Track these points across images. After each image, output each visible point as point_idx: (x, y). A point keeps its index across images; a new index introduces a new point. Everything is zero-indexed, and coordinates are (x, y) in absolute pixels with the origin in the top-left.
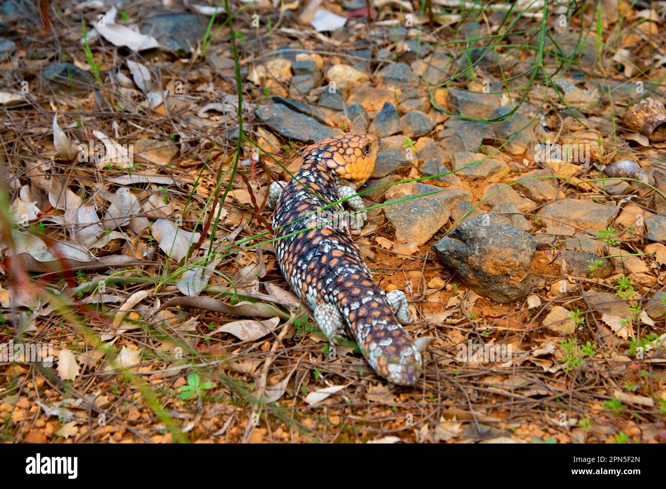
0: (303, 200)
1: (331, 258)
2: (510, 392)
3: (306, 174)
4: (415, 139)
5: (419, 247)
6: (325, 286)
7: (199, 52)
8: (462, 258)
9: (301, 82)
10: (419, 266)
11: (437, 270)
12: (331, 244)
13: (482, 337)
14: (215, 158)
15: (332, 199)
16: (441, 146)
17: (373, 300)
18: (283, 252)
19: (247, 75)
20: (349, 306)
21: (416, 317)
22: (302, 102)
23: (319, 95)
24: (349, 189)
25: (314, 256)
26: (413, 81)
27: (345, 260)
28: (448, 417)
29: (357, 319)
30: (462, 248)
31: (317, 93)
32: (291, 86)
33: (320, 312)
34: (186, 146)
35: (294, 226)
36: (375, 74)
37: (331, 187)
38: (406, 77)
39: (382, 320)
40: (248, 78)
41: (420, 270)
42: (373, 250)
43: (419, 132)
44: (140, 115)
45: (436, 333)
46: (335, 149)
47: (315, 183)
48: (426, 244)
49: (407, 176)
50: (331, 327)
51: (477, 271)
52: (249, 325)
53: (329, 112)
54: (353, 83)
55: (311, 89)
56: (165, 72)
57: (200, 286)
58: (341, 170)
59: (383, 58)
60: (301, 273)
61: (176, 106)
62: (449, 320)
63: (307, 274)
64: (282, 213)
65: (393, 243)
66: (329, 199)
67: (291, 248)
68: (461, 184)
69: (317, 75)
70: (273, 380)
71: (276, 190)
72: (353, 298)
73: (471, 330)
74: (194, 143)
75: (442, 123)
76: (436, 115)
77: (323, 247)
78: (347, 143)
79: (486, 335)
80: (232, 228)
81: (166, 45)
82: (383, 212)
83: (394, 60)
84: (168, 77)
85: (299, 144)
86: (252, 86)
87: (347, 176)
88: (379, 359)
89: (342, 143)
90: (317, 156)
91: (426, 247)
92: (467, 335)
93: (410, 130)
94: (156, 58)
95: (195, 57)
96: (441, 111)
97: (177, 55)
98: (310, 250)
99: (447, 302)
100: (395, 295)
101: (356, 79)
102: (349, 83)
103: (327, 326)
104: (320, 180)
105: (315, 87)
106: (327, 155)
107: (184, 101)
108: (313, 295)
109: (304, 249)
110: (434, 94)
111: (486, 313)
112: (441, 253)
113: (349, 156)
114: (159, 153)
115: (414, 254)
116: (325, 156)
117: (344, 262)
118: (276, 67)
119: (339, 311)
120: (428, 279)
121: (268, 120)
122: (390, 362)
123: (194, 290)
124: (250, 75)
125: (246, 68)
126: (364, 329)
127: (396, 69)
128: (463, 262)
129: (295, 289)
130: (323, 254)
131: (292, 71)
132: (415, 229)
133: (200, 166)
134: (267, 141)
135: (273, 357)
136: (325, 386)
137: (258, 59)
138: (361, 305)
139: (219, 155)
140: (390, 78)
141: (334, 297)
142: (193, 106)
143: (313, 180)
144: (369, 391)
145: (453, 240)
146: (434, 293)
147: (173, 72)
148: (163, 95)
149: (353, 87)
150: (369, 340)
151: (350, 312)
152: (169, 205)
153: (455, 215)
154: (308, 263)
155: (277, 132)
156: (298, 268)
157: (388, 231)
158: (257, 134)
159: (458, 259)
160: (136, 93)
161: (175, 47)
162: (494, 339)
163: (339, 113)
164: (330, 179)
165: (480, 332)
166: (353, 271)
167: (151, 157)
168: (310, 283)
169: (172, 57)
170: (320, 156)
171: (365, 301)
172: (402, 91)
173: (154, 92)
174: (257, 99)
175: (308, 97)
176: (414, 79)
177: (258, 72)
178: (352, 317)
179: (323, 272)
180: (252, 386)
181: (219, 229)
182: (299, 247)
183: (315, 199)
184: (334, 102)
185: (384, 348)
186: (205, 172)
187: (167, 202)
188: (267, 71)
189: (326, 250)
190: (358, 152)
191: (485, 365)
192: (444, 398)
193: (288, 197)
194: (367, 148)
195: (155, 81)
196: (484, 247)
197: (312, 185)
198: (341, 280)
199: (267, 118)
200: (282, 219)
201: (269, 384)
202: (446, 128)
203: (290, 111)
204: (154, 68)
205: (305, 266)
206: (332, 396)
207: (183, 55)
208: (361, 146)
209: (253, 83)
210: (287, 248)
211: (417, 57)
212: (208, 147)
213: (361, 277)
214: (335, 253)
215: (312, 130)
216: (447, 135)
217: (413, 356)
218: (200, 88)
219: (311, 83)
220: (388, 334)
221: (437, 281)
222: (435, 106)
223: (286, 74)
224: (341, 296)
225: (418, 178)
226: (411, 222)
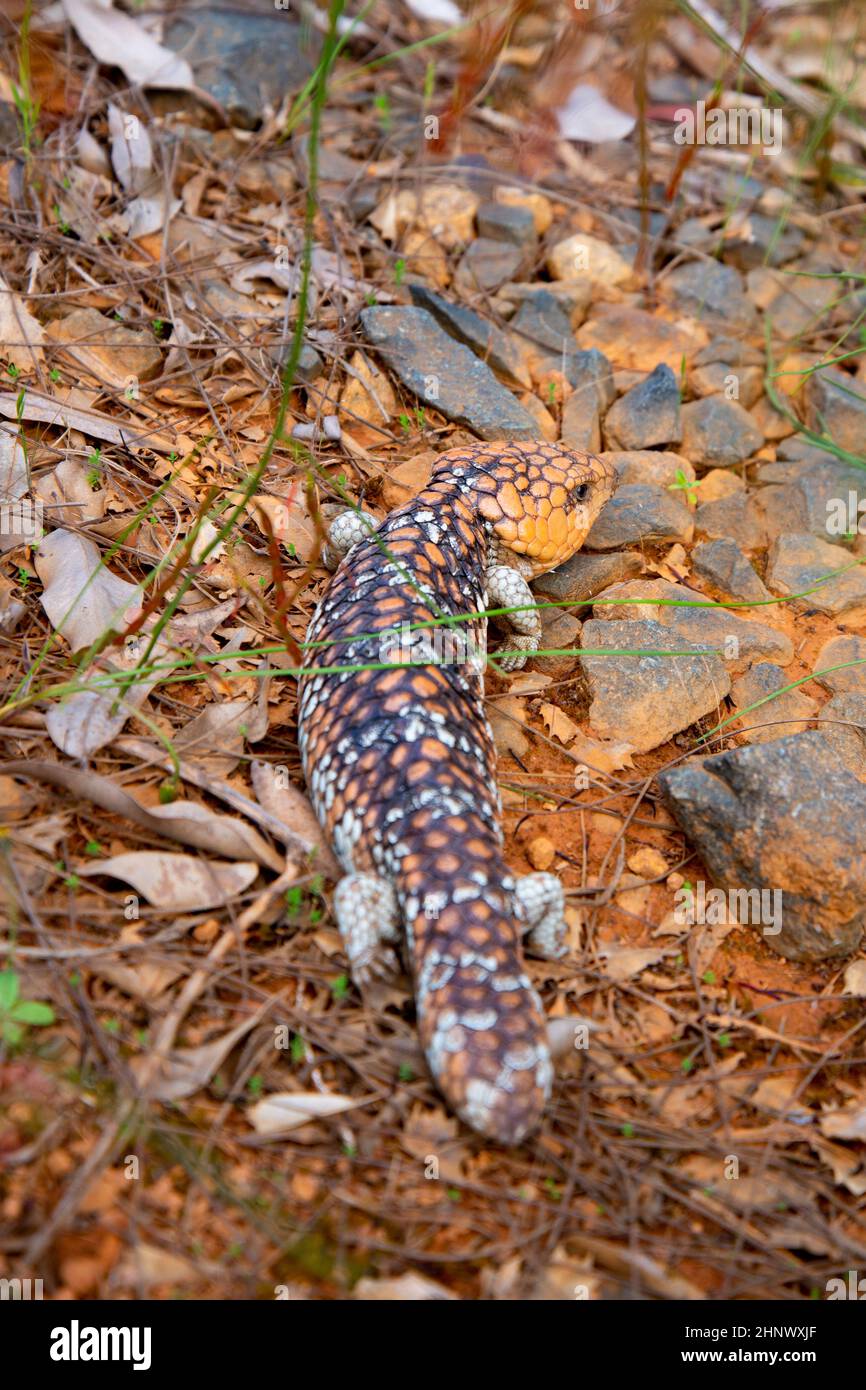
0: (396, 586)
1: (415, 758)
2: (740, 1215)
3: (424, 516)
4: (702, 471)
5: (634, 756)
6: (383, 825)
7: (281, 121)
8: (722, 829)
9: (488, 258)
10: (620, 806)
11: (660, 828)
12: (427, 721)
13: (714, 1042)
14: (237, 402)
15: (467, 591)
16: (757, 503)
17: (480, 899)
18: (314, 700)
19: (372, 209)
20: (421, 896)
21: (574, 943)
22: (474, 310)
23: (518, 302)
24: (515, 576)
25: (381, 739)
26: (739, 320)
27: (448, 772)
28: (573, 1250)
29: (432, 935)
30: (727, 805)
31: (516, 295)
32: (462, 264)
33: (349, 894)
34: (181, 356)
35: (357, 645)
36: (661, 275)
37: (471, 563)
38: (727, 305)
39: (487, 955)
40: (372, 217)
41: (622, 818)
42: (528, 734)
43: (717, 456)
44: (98, 249)
45: (611, 998)
46: (508, 474)
47: (439, 545)
48: (653, 751)
49: (659, 560)
50: (365, 937)
51: (747, 870)
52: (180, 870)
53: (528, 350)
54: (603, 289)
55: (505, 281)
56: (189, 153)
57: (103, 731)
58: (506, 528)
59: (688, 244)
60: (339, 771)
61: (188, 247)
62: (648, 978)
63: (352, 777)
64: (342, 602)
65: (577, 730)
66: (461, 592)
67: (336, 698)
68: (776, 615)
69: (530, 248)
70: (194, 1034)
71: (348, 532)
72: (437, 880)
73: (693, 1017)
74: (202, 353)
75: (777, 441)
76: (769, 418)
77: (405, 723)
78: (540, 467)
79: (725, 1040)
80: (222, 596)
81: (209, 90)
82: (577, 643)
83: (711, 254)
84: (194, 167)
85: (435, 417)
86: (375, 242)
87: (518, 546)
88: (451, 1055)
89: (528, 464)
90: (463, 479)
91: (650, 759)
92: (680, 1028)
93: (698, 446)
94: (180, 115)
95: (268, 133)
96: (781, 414)
97: (227, 119)
98: (376, 719)
99: (659, 921)
100: (539, 888)
101: (614, 280)
102: (594, 286)
103: (356, 932)
104: (452, 540)
105: (516, 280)
106: (486, 484)
107: (211, 238)
108: (350, 834)
109: (363, 714)
110: (778, 363)
111: (741, 974)
112: (675, 800)
113: (536, 499)
114: (115, 353)
115: (618, 772)
116: (481, 486)
117: (443, 779)
118: (442, 205)
119: (396, 900)
120: (633, 845)
121: (384, 341)
122: (475, 1073)
123: (83, 741)
124: (380, 210)
125: (374, 191)
126: (440, 967)
127: (708, 278)
128: (720, 836)
129: (316, 801)
130: (401, 740)
131: (476, 225)
132: (637, 711)
133: (198, 412)
134: (368, 393)
135: (212, 974)
136: (310, 1086)
137: (408, 172)
138: (450, 903)
139: (249, 396)
140: (691, 298)
141: (395, 858)
142: (227, 258)
143: (435, 537)
144: (410, 1126)
145: (712, 779)
146: (635, 888)
147: (207, 158)
148: (167, 210)
149: (601, 299)
150: (442, 998)
151: (421, 911)
152: (99, 494)
153: (741, 694)
154: (363, 752)
155: (397, 375)
156: (335, 755)
157: (575, 697)
158: (349, 368)
159: (712, 826)
160: (109, 188)
161: (228, 99)
162: (741, 1055)
163: (549, 360)
164: (476, 541)
165: (714, 1028)
166: (455, 809)
167: (96, 361)
168: (352, 805)
169: (216, 122)
170: (470, 481)
171: (461, 894)
172: (711, 336)
173: (150, 197)
174: (378, 275)
175: (493, 301)
176: (743, 314)
177: (398, 207)
178: (422, 926)
179: (389, 787)
180: (137, 1039)
181: (193, 588)
182: (352, 703)
183: (425, 589)
184: (547, 329)
185: (470, 1033)
186: (205, 430)
187: (96, 487)
188: (419, 211)
189: (410, 735)
190: (559, 496)
191: (702, 1122)
192: (580, 1192)
193: (366, 564)
194: (583, 491)
195: (160, 173)
196: (779, 821)
197: (430, 550)
198: (421, 822)
199: (382, 335)
200: (335, 616)
201: (180, 1042)
202: (781, 458)
203: (440, 331)
204: (167, 138)
205: (352, 757)
206: (317, 1121)
207: (243, 120)
208: (569, 484)
209: (379, 232)
210: (325, 695)
211: (766, 260)
212: (231, 367)
213: (471, 828)
214: (431, 750)
215: (474, 393)
216: (779, 479)
217: (533, 1071)
218: (255, 215)
219: (510, 267)
220: (491, 999)
221: (651, 860)
222: (773, 396)
223: (461, 229)
224: (411, 863)
225: (683, 572)
226: (631, 690)
